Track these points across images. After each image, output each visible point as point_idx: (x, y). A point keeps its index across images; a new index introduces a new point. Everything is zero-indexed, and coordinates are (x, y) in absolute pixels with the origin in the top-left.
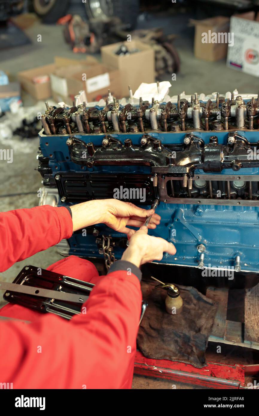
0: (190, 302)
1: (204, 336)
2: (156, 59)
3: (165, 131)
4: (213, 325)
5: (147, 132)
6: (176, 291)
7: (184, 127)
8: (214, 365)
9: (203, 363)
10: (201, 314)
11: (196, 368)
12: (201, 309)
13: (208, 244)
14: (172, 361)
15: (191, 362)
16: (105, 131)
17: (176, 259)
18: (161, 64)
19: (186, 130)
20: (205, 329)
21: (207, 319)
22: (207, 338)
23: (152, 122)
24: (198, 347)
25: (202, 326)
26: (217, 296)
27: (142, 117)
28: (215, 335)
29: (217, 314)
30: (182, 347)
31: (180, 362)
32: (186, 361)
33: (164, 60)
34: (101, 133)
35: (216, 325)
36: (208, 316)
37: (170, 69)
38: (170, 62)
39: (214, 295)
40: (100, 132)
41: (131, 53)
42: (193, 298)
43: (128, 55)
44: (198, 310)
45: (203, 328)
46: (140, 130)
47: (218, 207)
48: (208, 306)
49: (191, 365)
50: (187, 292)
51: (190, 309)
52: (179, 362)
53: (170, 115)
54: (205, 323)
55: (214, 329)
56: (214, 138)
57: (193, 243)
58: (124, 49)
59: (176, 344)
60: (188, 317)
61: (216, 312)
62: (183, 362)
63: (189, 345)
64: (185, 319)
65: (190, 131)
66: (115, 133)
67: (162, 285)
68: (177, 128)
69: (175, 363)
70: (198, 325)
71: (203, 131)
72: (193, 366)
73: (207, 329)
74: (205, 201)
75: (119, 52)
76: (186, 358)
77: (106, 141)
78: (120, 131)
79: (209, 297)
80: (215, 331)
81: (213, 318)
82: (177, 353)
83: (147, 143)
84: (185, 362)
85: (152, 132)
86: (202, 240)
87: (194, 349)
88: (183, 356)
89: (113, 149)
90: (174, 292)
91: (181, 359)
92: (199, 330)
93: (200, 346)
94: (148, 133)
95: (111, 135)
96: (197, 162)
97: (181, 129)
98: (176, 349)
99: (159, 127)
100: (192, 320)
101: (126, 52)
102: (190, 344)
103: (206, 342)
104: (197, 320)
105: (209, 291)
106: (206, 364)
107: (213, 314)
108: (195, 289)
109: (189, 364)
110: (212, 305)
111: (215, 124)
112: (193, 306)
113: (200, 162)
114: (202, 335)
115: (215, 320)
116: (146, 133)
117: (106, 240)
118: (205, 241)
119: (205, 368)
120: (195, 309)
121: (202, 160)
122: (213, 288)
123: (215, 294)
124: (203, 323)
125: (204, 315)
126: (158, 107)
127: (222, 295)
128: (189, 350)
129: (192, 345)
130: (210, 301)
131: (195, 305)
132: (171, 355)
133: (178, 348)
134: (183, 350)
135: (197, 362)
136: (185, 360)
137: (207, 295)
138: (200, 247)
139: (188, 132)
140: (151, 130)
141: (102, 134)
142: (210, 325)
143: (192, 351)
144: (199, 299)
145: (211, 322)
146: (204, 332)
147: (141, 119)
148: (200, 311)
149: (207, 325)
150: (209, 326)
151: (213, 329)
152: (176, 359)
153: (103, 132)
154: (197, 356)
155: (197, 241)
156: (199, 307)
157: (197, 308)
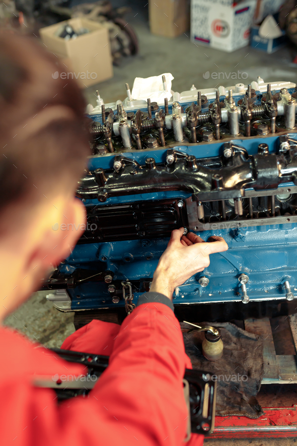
0: (230, 341)
1: (256, 380)
2: (111, 40)
3: (194, 143)
4: (262, 364)
5: (171, 146)
6: (216, 333)
7: (218, 134)
8: (270, 411)
9: (259, 411)
10: (246, 354)
11: (251, 419)
12: (244, 348)
13: (250, 272)
14: (221, 416)
15: (244, 413)
16: (112, 150)
17: (210, 295)
18: (116, 46)
19: (221, 138)
20: (255, 371)
21: (255, 359)
22: (260, 382)
23: (176, 131)
24: (248, 392)
25: (251, 368)
26: (258, 328)
27: (162, 127)
28: (268, 377)
29: (264, 349)
30: (230, 397)
31: (232, 416)
32: (238, 413)
33: (119, 40)
34: (107, 152)
35: (267, 364)
36: (254, 354)
37: (127, 51)
38: (126, 42)
39: (255, 327)
40: (105, 152)
41: (79, 34)
42: (231, 335)
43: (74, 37)
44: (241, 349)
45: (253, 371)
46: (160, 145)
47: (262, 228)
48: (252, 342)
49: (245, 416)
50: (223, 329)
51: (231, 350)
52: (230, 416)
53: (199, 120)
54: (253, 364)
55: (266, 370)
56: (264, 147)
57: (233, 273)
58: (69, 30)
59: (222, 395)
60: (231, 361)
61: (262, 348)
62: (235, 415)
63: (237, 393)
64: (229, 363)
65: (227, 139)
66: (127, 151)
67: (198, 329)
68: (210, 137)
69: (226, 418)
70: (245, 369)
71: (243, 138)
72: (247, 417)
73: (257, 372)
74: (245, 223)
75: (64, 35)
76: (237, 409)
77: (118, 164)
78: (132, 148)
79: (250, 331)
80: (268, 372)
81: (261, 356)
82: (225, 404)
83: (175, 160)
84: (237, 415)
85: (177, 144)
86: (243, 269)
87: (244, 396)
88: (233, 407)
89: (131, 173)
90: (215, 335)
91: (232, 411)
92: (249, 374)
93: (250, 391)
94: (173, 147)
95: (122, 154)
96: (250, 180)
97: (215, 138)
98: (223, 401)
99: (184, 138)
100: (236, 362)
101: (72, 34)
102: (239, 392)
103: (257, 387)
104: (244, 362)
105: (247, 323)
106: (263, 412)
107: (260, 351)
108: (233, 324)
109: (242, 416)
110: (256, 340)
111: (260, 127)
112: (233, 345)
113: (253, 180)
114: (253, 379)
115: (264, 357)
116: (170, 148)
117: (127, 288)
118: (247, 269)
119: (262, 417)
120: (237, 349)
121: (255, 175)
122: (251, 319)
123: (255, 325)
124: (252, 364)
125: (249, 355)
126: (180, 111)
127: (263, 325)
128: (239, 399)
129: (241, 393)
130: (253, 336)
131: (235, 344)
132: (219, 409)
133: (226, 399)
134: (232, 401)
135: (251, 412)
136: (236, 412)
137: (246, 328)
138: (242, 278)
139: (226, 141)
140: (175, 143)
141: (109, 155)
142: (259, 365)
143: (242, 399)
144: (238, 335)
145: (259, 361)
146: (255, 376)
147: (161, 129)
148: (244, 350)
149: (256, 367)
150: (259, 367)
151: (264, 370)
152: (226, 413)
153: (109, 151)
154: (249, 404)
155: (237, 270)
156: (241, 346)
157: (239, 347)
